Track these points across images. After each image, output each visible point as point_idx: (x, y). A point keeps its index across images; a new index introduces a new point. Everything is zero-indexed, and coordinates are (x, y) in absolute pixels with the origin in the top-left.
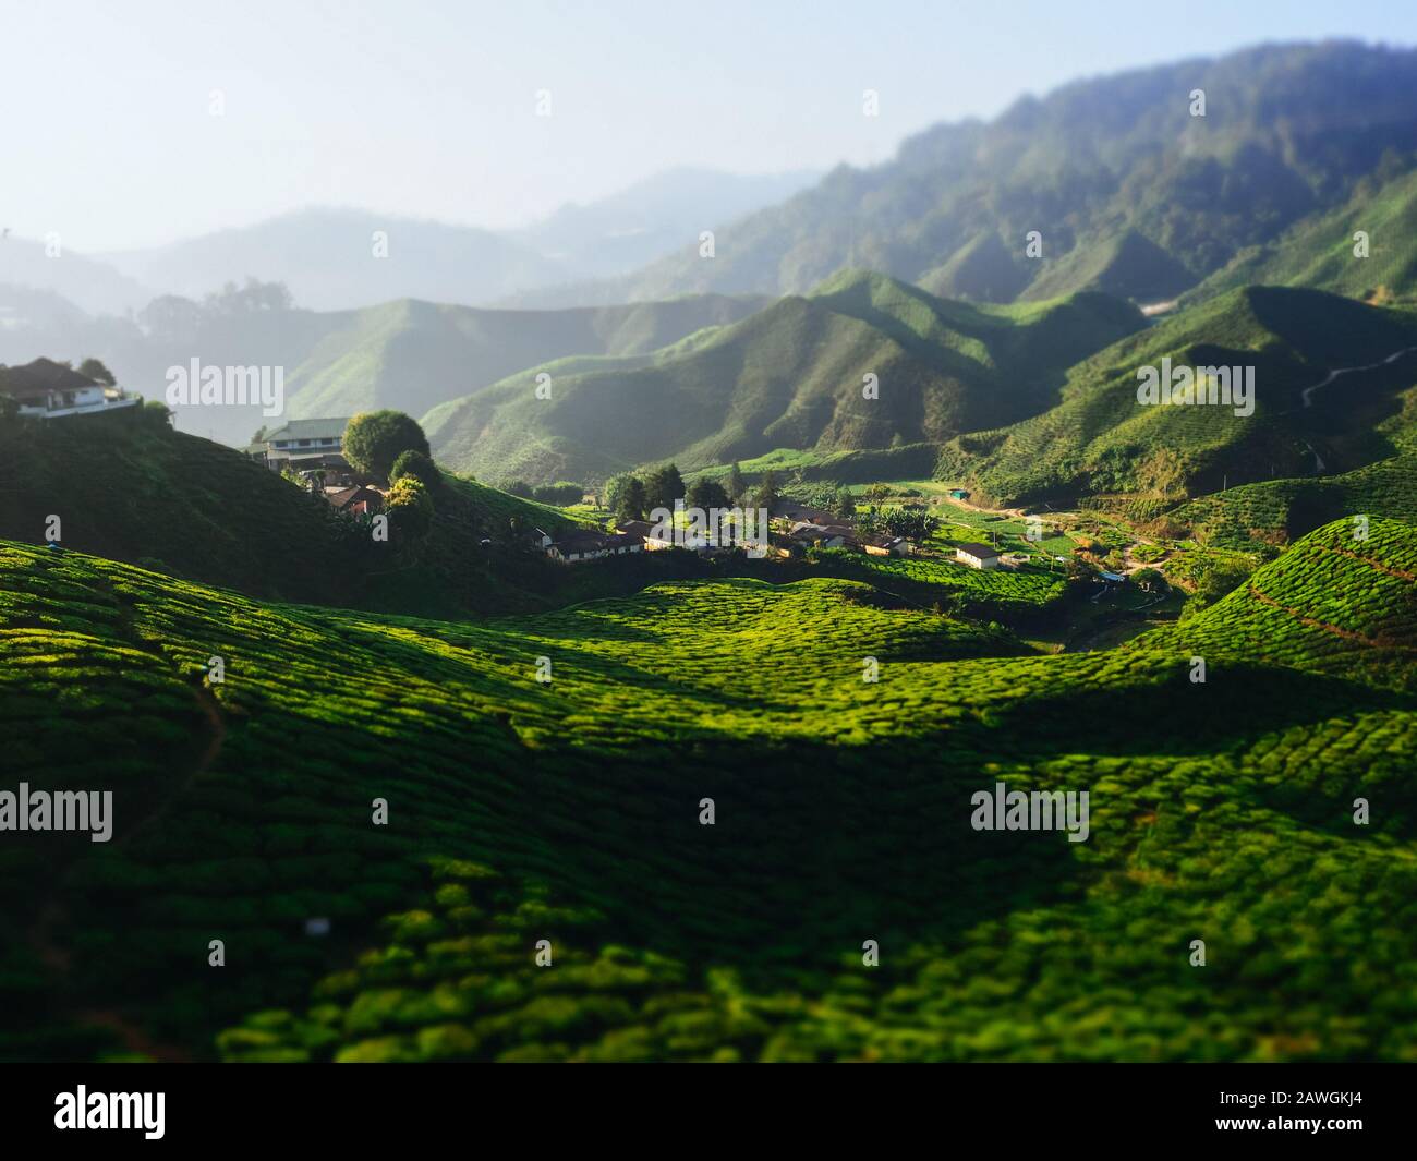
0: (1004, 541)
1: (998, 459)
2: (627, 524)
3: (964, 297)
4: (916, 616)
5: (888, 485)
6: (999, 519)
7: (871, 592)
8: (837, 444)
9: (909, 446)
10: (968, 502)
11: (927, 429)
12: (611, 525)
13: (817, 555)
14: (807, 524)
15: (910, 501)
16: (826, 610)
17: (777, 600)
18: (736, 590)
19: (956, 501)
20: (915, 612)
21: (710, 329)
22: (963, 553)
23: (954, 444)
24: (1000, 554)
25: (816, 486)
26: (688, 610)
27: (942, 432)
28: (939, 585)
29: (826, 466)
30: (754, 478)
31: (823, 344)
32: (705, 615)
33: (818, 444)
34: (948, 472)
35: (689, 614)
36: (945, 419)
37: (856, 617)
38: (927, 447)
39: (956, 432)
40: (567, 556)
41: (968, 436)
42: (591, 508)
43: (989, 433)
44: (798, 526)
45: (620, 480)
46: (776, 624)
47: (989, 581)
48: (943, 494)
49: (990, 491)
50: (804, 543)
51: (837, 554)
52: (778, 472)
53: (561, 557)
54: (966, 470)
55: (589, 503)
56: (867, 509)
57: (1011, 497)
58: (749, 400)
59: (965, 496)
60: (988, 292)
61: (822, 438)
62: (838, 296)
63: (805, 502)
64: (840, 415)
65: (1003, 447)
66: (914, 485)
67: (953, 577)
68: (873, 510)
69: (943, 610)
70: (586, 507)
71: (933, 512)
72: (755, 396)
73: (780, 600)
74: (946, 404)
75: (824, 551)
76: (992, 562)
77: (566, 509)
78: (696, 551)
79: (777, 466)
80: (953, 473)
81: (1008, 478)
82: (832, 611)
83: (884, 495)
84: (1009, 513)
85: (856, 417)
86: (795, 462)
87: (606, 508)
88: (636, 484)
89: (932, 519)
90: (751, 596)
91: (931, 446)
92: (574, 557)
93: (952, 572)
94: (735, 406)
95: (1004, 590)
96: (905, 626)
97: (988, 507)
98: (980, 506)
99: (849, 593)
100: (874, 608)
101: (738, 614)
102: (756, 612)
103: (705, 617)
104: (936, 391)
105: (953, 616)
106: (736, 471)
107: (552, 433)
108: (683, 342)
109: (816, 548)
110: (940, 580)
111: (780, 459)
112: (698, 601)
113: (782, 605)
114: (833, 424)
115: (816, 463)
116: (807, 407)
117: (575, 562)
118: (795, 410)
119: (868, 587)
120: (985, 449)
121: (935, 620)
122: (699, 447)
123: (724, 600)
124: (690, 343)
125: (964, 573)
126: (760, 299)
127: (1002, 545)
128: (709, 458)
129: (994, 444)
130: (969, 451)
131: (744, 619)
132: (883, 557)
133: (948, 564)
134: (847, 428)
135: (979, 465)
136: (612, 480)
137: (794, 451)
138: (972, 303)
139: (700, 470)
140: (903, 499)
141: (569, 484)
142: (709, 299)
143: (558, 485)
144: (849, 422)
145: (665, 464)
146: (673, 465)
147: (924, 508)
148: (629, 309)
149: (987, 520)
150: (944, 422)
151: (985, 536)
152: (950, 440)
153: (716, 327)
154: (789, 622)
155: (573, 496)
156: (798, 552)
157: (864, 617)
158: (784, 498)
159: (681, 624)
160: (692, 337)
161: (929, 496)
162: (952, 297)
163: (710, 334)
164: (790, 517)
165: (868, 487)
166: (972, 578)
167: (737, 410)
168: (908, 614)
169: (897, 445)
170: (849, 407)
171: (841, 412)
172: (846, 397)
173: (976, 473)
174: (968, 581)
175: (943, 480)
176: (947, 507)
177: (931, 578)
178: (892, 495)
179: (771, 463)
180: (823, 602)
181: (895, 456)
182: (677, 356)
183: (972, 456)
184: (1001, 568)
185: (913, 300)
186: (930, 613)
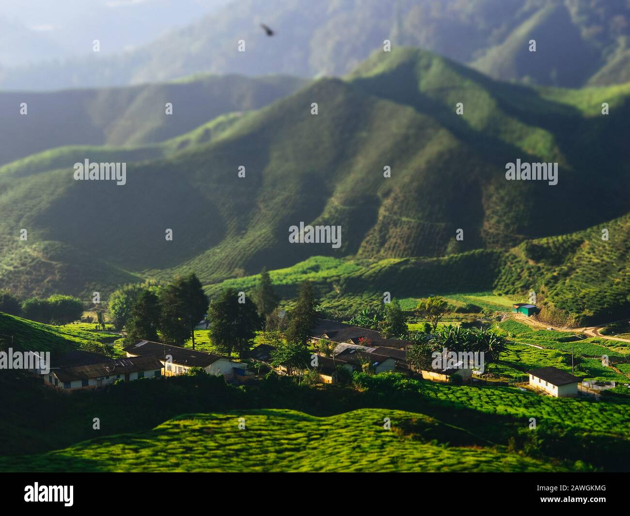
0: (583, 365)
1: (572, 269)
2: (139, 345)
3: (526, 80)
4: (490, 454)
5: (445, 299)
6: (575, 339)
7: (431, 425)
8: (382, 251)
9: (466, 253)
10: (538, 319)
11: (487, 233)
12: (118, 347)
13: (364, 381)
14: (351, 345)
15: (470, 317)
16: (382, 447)
17: (322, 435)
18: (274, 424)
19: (522, 317)
20: (486, 449)
21: (232, 115)
22: (536, 379)
23: (519, 251)
24: (580, 380)
25: (358, 300)
26: (218, 448)
27: (506, 236)
28: (510, 417)
29: (370, 276)
30: (289, 291)
31: (364, 134)
32: (237, 453)
33: (360, 251)
34: (513, 284)
35: (219, 452)
36: (508, 221)
37: (417, 455)
38: (488, 254)
39: (521, 237)
40: (67, 383)
41: (536, 242)
42: (93, 326)
43: (560, 238)
44: (342, 346)
45: (128, 293)
46: (324, 463)
47: (568, 411)
48: (508, 309)
49: (562, 305)
50: (349, 367)
51: (389, 381)
52: (314, 283)
53: (61, 385)
54: (535, 282)
55: (89, 320)
56: (420, 326)
57: (587, 313)
58: (278, 199)
59: (534, 312)
60: (554, 74)
61: (364, 244)
62: (381, 78)
63: (347, 319)
64: (384, 217)
65: (578, 255)
66: (474, 299)
67: (526, 407)
68: (428, 328)
69: (519, 447)
70: (85, 325)
71: (497, 329)
72: (286, 194)
73: (326, 435)
74: (510, 204)
75: (374, 376)
76: (569, 389)
77: (63, 328)
78: (222, 377)
79: (312, 276)
80: (518, 284)
81: (584, 291)
82: (388, 448)
83: (440, 310)
84: (586, 332)
85: (404, 219)
86: (333, 272)
87: (110, 326)
88: (150, 297)
89: (499, 339)
90: (291, 430)
91: (492, 253)
92: (77, 385)
93: (524, 401)
94: (262, 206)
95: (587, 422)
96: (477, 466)
97: (562, 324)
98: (552, 324)
99: (405, 427)
100: (438, 445)
101: (277, 452)
102: (297, 450)
103: (237, 456)
104: (497, 189)
105: (532, 454)
106: (266, 282)
107: (45, 237)
108: (199, 131)
109: (364, 373)
110: (511, 410)
111: (316, 269)
112: (228, 437)
113: (329, 442)
114: (377, 227)
115: (358, 273)
116: (347, 208)
117: (77, 392)
118: (333, 210)
119: (428, 419)
120: (555, 257)
121: (511, 459)
122: (219, 253)
123: (260, 436)
124: (207, 134)
125: (540, 402)
126: (289, 81)
127: (581, 369)
128: (231, 266)
129: (566, 252)
130: (537, 259)
131: (284, 458)
132: (442, 383)
133: (519, 392)
134: (393, 231)
135: (549, 276)
136: (117, 293)
137: (332, 258)
138: (536, 87)
139: (221, 281)
140: (461, 315)
141: (67, 298)
142: (230, 80)
143: (52, 299)
144: (395, 225)
145: (181, 272)
146: (194, 275)
147: (487, 326)
148: (133, 93)
149: (561, 340)
150: (507, 226)
151: (560, 359)
152: (514, 246)
153: (238, 114)
154: (338, 462)
155: (72, 312)
156: (343, 377)
157: (428, 455)
158: (322, 315)
159: (209, 464)
160: (210, 125)
161: (491, 312)
162: (513, 80)
163: (231, 122)
164: (331, 336)
165: (420, 301)
166: (548, 409)
167: (263, 211)
168: (479, 451)
169: (453, 252)
170: (396, 207)
171: (387, 214)
172: (393, 195)
173: (546, 285)
174: (545, 412)
175: (507, 293)
176: (512, 324)
177: (501, 409)
178: (449, 311)
179: (304, 272)
180: (377, 437)
181: (449, 265)
182: (192, 148)
183: (541, 265)
184: (582, 396)
185: (467, 83)
186: (504, 451)
